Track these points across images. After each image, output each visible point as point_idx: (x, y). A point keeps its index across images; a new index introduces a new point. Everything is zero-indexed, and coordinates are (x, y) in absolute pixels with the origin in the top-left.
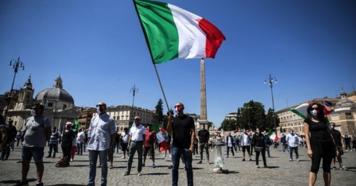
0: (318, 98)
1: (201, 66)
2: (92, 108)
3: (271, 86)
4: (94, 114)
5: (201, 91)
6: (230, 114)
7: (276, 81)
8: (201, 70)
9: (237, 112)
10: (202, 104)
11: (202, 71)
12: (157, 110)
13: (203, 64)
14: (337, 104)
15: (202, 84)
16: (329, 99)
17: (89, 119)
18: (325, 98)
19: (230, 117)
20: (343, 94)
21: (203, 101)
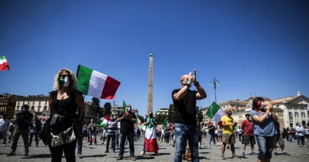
0: (233, 100)
1: (150, 63)
2: (14, 95)
3: (215, 88)
4: (17, 102)
5: (149, 86)
6: (161, 109)
7: (219, 83)
8: (150, 66)
9: (169, 108)
10: (149, 99)
11: (150, 68)
12: (93, 102)
13: (152, 61)
14: (247, 105)
15: (150, 80)
16: (240, 101)
17: (10, 107)
18: (237, 100)
19: (161, 112)
20: (251, 98)
21: (150, 96)
